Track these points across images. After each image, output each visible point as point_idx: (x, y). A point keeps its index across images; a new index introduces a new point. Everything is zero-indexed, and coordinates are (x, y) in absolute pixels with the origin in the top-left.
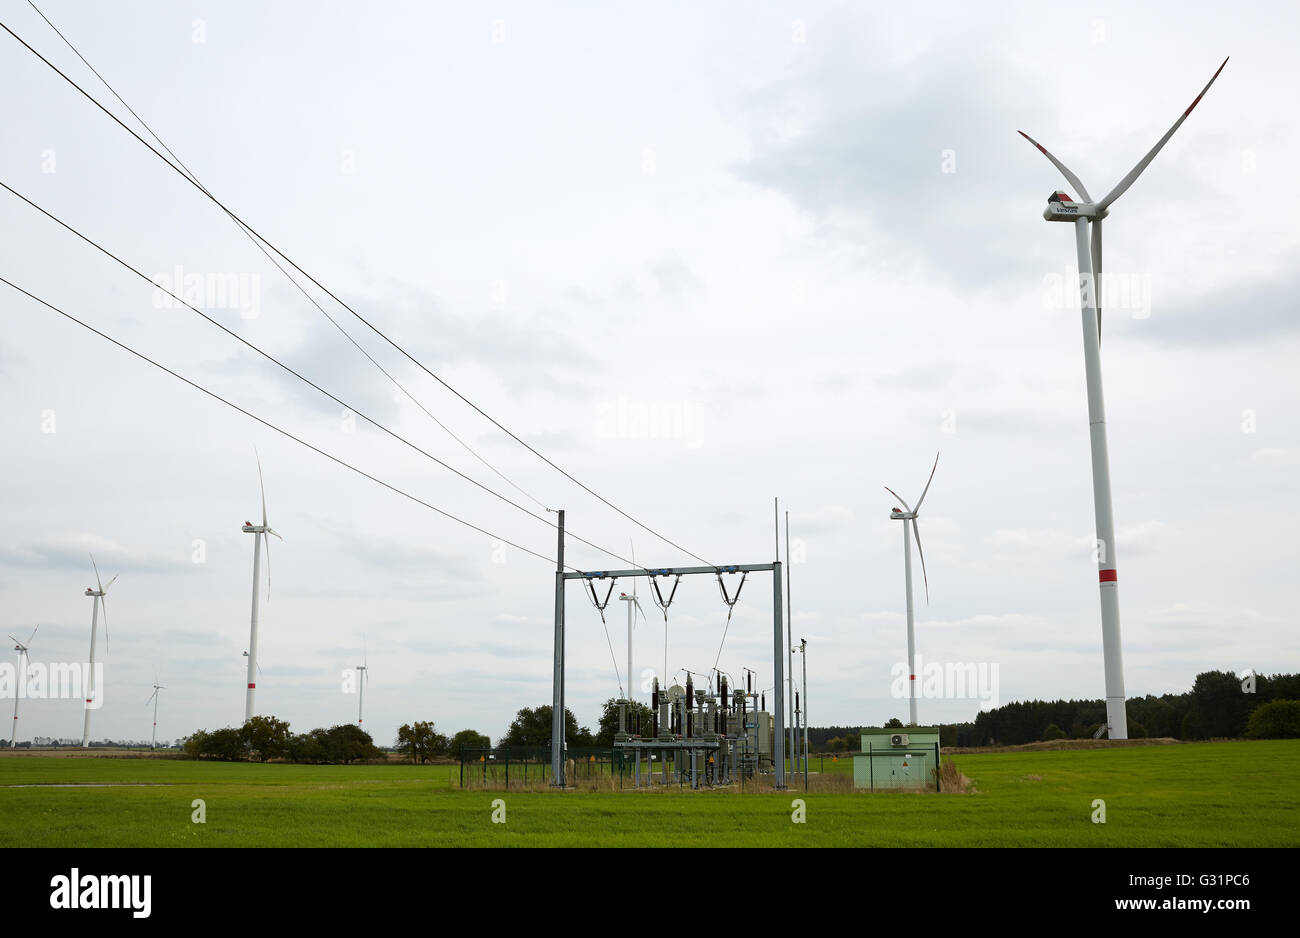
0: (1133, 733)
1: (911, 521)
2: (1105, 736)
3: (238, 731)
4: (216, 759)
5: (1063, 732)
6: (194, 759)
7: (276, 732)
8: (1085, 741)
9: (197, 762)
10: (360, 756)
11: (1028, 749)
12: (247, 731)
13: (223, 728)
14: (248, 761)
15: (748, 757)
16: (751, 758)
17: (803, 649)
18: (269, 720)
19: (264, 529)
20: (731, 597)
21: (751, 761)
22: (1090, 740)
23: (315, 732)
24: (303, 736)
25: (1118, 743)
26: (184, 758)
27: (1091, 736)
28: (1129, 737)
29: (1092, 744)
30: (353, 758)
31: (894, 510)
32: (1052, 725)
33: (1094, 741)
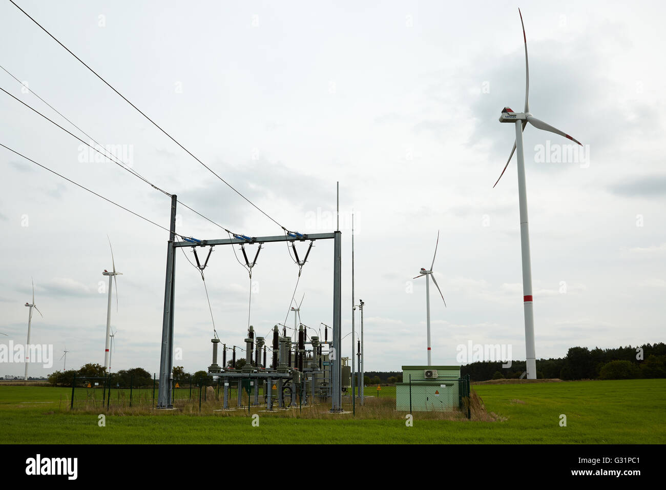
0: (539, 376)
1: (430, 275)
2: (525, 377)
3: (78, 371)
4: (66, 386)
5: (503, 376)
6: (53, 386)
7: (99, 372)
8: (516, 379)
9: (55, 388)
10: (144, 385)
11: (487, 383)
12: (83, 371)
13: (69, 370)
14: (83, 387)
15: (325, 385)
16: (327, 386)
17: (361, 307)
18: (95, 366)
19: (114, 274)
20: (301, 259)
21: (326, 388)
22: (517, 379)
23: (121, 372)
24: (114, 374)
25: (532, 381)
26: (47, 386)
27: (518, 377)
28: (537, 378)
29: (519, 381)
30: (140, 386)
31: (422, 269)
32: (497, 372)
33: (520, 380)
